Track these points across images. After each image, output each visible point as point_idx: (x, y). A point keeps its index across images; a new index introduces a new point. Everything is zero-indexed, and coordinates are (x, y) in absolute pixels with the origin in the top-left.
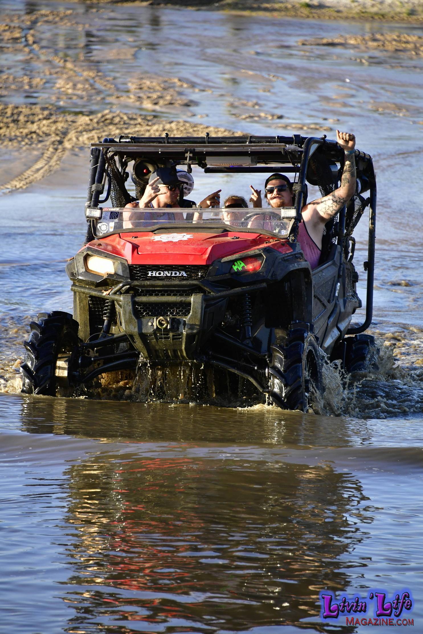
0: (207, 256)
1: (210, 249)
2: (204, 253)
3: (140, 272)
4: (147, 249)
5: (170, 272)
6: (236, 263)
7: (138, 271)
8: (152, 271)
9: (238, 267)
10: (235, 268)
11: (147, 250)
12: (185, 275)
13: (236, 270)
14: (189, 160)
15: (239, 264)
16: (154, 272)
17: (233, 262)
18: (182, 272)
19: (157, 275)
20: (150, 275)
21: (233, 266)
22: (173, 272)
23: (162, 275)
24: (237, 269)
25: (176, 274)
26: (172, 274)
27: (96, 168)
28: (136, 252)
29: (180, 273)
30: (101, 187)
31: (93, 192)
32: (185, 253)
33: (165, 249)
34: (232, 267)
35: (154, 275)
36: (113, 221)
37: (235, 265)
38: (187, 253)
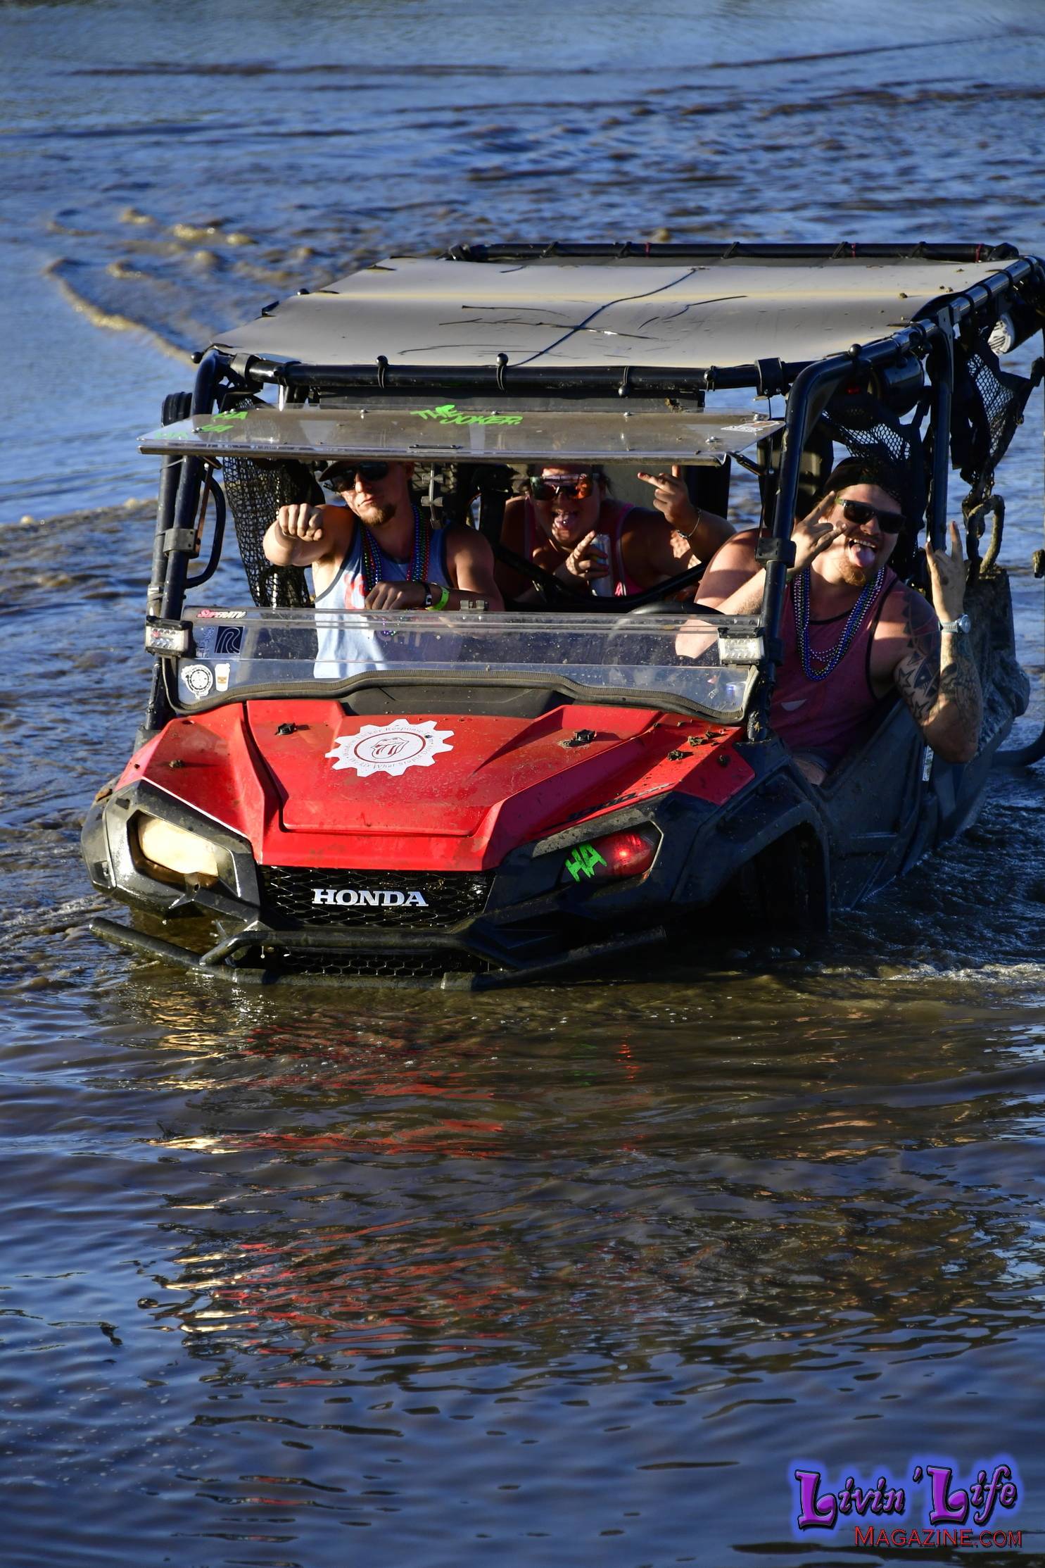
0: (486, 840)
1: (495, 811)
2: (475, 831)
3: (291, 888)
4: (308, 813)
5: (377, 893)
6: (575, 854)
7: (282, 883)
8: (325, 886)
9: (584, 865)
10: (574, 869)
11: (311, 817)
12: (422, 903)
13: (577, 877)
14: (435, 497)
15: (585, 855)
16: (331, 892)
17: (566, 854)
18: (412, 894)
19: (340, 902)
20: (317, 900)
21: (568, 863)
22: (388, 895)
23: (353, 902)
24: (581, 872)
25: (394, 899)
26: (382, 898)
27: (178, 467)
28: (275, 823)
29: (407, 897)
30: (191, 539)
31: (168, 552)
32: (420, 829)
33: (363, 815)
34: (564, 867)
35: (330, 901)
36: (225, 662)
37: (573, 861)
38: (428, 830)
